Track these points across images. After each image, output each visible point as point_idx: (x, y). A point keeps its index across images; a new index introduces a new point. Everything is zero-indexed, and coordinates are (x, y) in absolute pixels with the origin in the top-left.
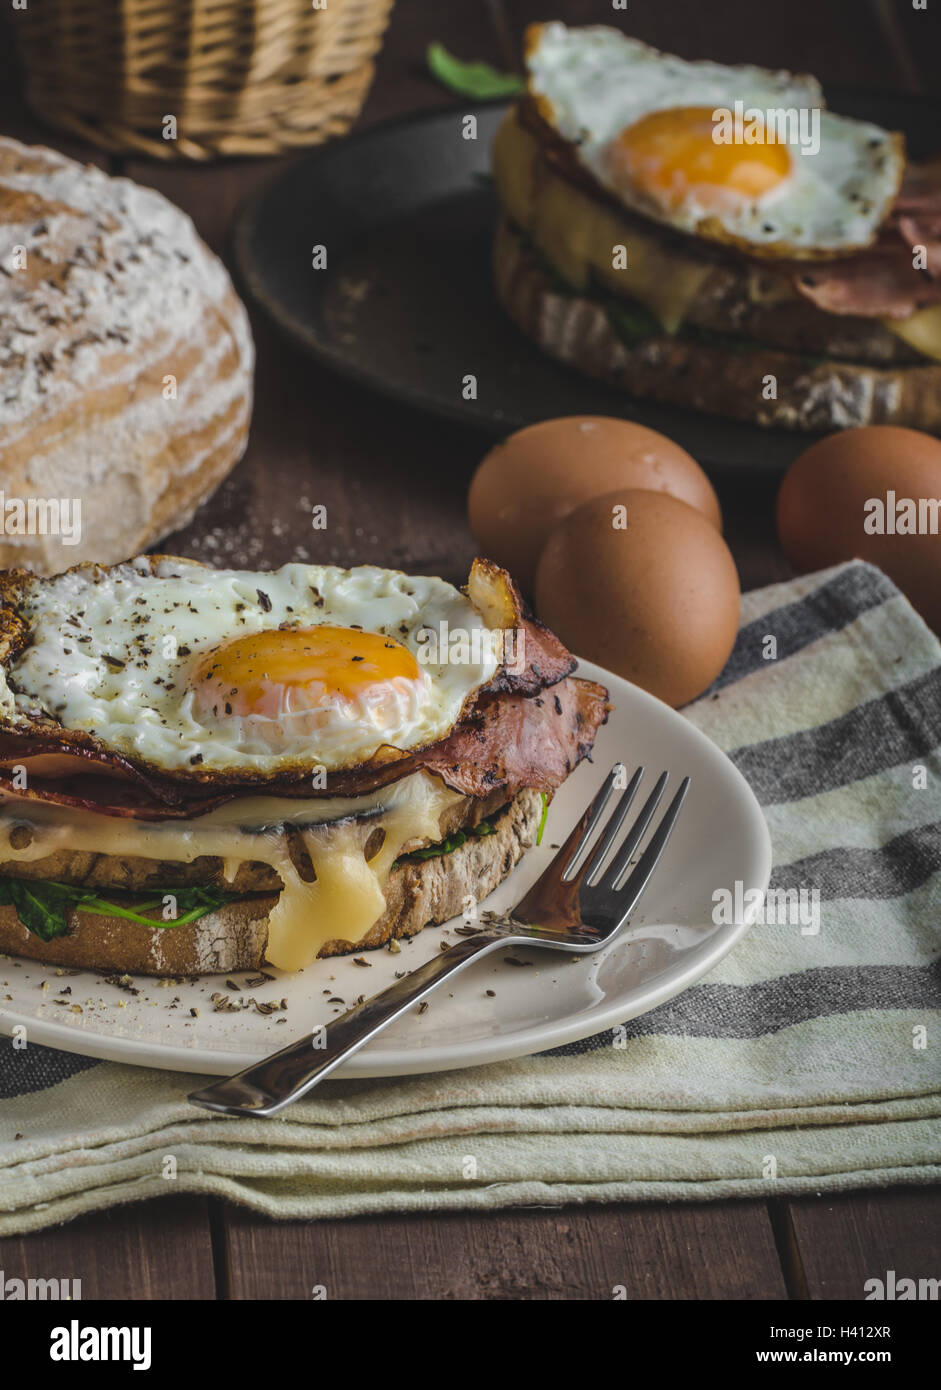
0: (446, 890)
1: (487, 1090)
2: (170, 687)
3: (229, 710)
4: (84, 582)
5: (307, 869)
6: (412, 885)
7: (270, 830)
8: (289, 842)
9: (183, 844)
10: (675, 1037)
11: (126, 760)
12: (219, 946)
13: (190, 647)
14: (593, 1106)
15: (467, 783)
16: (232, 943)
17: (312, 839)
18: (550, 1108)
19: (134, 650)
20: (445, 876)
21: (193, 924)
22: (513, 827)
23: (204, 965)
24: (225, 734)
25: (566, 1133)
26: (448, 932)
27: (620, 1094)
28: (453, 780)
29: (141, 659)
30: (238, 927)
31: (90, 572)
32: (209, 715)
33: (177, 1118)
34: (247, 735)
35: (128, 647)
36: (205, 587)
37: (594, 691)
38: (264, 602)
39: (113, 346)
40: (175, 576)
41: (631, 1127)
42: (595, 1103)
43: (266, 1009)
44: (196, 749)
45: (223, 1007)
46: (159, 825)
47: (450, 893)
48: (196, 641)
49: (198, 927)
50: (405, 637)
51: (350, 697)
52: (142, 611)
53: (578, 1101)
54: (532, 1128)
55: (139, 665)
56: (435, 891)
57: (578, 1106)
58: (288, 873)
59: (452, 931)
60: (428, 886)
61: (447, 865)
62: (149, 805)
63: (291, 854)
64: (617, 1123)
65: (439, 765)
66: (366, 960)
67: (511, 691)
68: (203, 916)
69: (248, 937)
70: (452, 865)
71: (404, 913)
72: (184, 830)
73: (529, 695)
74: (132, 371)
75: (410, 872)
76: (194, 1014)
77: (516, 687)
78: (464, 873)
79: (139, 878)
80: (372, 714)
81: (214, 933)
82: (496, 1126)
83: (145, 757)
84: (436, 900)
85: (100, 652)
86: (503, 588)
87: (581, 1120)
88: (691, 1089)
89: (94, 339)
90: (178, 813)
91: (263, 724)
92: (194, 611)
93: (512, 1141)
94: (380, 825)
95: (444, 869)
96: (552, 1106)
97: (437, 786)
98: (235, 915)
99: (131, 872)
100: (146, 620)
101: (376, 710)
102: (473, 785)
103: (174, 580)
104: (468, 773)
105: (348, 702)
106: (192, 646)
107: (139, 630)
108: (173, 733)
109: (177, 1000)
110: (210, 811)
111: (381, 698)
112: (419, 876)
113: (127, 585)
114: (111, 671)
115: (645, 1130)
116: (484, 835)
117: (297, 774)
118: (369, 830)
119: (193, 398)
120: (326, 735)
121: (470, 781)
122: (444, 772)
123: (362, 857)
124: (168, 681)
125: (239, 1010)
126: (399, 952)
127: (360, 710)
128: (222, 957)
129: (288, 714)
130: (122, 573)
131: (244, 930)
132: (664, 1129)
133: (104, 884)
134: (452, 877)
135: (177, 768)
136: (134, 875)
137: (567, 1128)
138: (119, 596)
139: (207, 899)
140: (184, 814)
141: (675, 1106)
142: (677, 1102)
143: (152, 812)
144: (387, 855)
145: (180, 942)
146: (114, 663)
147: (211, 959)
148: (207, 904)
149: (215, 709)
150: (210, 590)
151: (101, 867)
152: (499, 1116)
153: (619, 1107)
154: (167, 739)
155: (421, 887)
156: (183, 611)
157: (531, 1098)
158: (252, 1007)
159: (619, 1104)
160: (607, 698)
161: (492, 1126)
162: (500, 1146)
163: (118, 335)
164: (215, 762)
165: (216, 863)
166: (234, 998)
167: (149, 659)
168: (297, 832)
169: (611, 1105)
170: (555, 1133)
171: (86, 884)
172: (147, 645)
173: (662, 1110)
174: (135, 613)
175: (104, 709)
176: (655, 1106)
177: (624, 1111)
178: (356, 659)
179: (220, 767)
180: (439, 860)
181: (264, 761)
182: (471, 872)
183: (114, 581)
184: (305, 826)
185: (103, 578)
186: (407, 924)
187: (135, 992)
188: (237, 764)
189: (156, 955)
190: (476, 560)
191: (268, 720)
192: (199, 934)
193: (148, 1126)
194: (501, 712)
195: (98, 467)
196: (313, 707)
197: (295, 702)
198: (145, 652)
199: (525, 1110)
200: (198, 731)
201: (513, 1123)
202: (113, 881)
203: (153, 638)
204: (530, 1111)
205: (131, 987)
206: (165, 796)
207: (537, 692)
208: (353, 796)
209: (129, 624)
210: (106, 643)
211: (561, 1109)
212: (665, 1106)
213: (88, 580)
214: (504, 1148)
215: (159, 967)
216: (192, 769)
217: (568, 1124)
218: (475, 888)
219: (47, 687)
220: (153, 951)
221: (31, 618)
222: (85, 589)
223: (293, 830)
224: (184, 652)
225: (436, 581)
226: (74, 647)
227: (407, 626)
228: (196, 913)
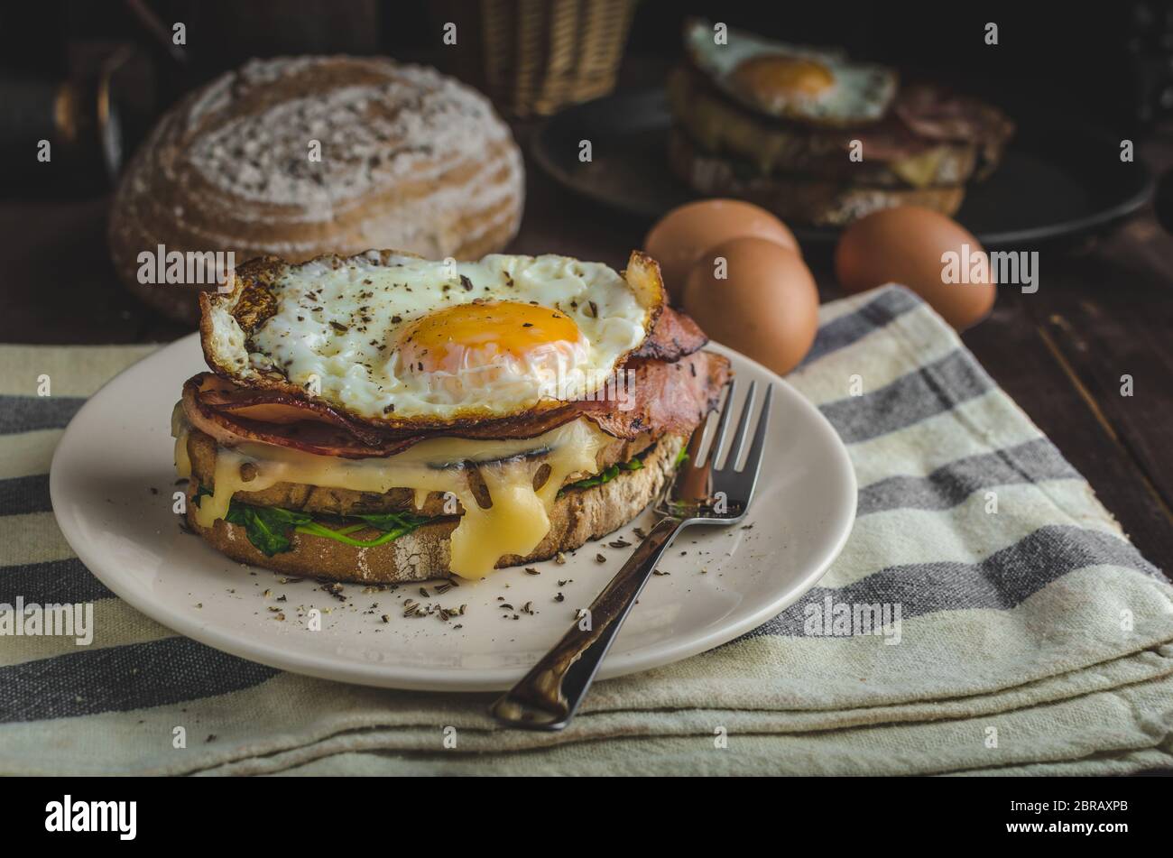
0: (603, 512)
1: (624, 695)
2: (382, 348)
3: (421, 368)
4: (326, 269)
5: (484, 498)
6: (576, 509)
7: (453, 466)
8: (468, 476)
9: (375, 477)
10: (785, 637)
11: (331, 408)
12: (414, 560)
13: (401, 316)
14: (716, 709)
15: (618, 428)
16: (426, 558)
17: (486, 472)
18: (680, 712)
19: (358, 318)
20: (602, 502)
21: (392, 543)
22: (658, 462)
23: (403, 575)
24: (416, 388)
25: (693, 735)
26: (604, 546)
27: (740, 697)
28: (607, 425)
29: (361, 325)
30: (430, 545)
31: (330, 260)
32: (407, 371)
33: (343, 728)
34: (434, 388)
35: (352, 316)
36: (422, 272)
37: (719, 361)
38: (466, 283)
40: (399, 265)
41: (750, 729)
42: (719, 706)
43: (446, 615)
44: (391, 399)
45: (412, 613)
46: (359, 462)
47: (607, 515)
48: (408, 312)
49: (396, 545)
50: (574, 311)
51: (518, 356)
52: (367, 289)
53: (704, 705)
54: (663, 732)
55: (359, 330)
56: (594, 513)
57: (704, 709)
58: (470, 503)
59: (607, 545)
60: (588, 510)
61: (604, 494)
62: (355, 446)
63: (471, 485)
64: (738, 726)
65: (596, 413)
66: (537, 570)
67: (656, 357)
68: (400, 536)
69: (439, 553)
70: (608, 493)
71: (569, 531)
72: (380, 466)
73: (671, 361)
74: (434, 173)
75: (574, 500)
76: (385, 619)
77: (661, 354)
78: (618, 499)
79: (345, 506)
80: (535, 369)
81: (409, 551)
82: (631, 731)
83: (347, 406)
84: (595, 521)
85: (329, 320)
86: (653, 275)
87: (706, 724)
88: (801, 690)
90: (377, 452)
91: (447, 378)
92: (409, 290)
93: (647, 745)
94: (545, 462)
95: (602, 497)
96: (682, 709)
97: (594, 431)
98: (428, 535)
99: (339, 501)
100: (370, 295)
101: (539, 367)
102: (623, 429)
103: (399, 268)
104: (619, 420)
105: (516, 360)
106: (404, 316)
107: (363, 303)
108: (374, 386)
109: (375, 606)
110: (404, 450)
111: (545, 357)
112: (581, 502)
113: (360, 270)
114: (337, 334)
115: (762, 730)
116: (635, 470)
117: (472, 420)
118: (537, 465)
119: (477, 192)
120: (499, 387)
121: (621, 427)
122: (599, 419)
123: (531, 488)
124: (381, 343)
125: (425, 616)
126: (563, 563)
127: (525, 367)
128: (418, 569)
129: (465, 370)
130: (357, 262)
131: (436, 547)
132: (778, 729)
133: (319, 510)
134: (608, 503)
135: (373, 416)
136: (342, 503)
137: (694, 731)
138: (351, 279)
139: (402, 523)
140: (381, 453)
141: (788, 707)
142: (789, 704)
143: (355, 451)
144: (553, 486)
145: (382, 557)
146: (339, 328)
147: (408, 570)
148: (403, 527)
149: (412, 366)
150: (424, 275)
151: (315, 497)
152: (634, 721)
153: (739, 709)
154: (368, 390)
155: (583, 511)
156: (401, 289)
157: (662, 703)
158: (437, 612)
159: (741, 707)
160: (729, 366)
161: (627, 731)
162: (634, 750)
164: (406, 411)
165: (409, 493)
166: (422, 604)
167: (368, 325)
168: (475, 467)
169: (733, 707)
170: (683, 736)
171: (306, 509)
172: (368, 314)
173: (780, 711)
174: (362, 291)
175: (323, 363)
176: (771, 708)
177: (744, 713)
178: (527, 325)
179: (408, 415)
180: (598, 489)
181: (445, 410)
182: (623, 498)
183: (349, 267)
184: (482, 463)
185: (341, 266)
186: (571, 540)
187: (342, 599)
188: (422, 413)
189: (362, 568)
190: (634, 252)
191: (450, 375)
192: (397, 552)
193: (317, 736)
194: (648, 373)
196: (486, 365)
197: (472, 360)
198: (366, 320)
199: (658, 715)
200: (395, 385)
201: (646, 728)
202: (326, 508)
203: (373, 309)
204: (662, 715)
205: (340, 594)
206: (366, 438)
207: (677, 359)
208: (524, 438)
209: (355, 299)
210: (334, 312)
211: (689, 712)
212: (779, 708)
213: (328, 266)
214: (639, 752)
215: (365, 577)
216: (385, 417)
217: (695, 728)
218: (627, 510)
219: (279, 346)
220: (360, 564)
221: (278, 294)
222: (325, 273)
223: (472, 466)
224: (396, 320)
225: (602, 266)
226: (308, 315)
227: (577, 301)
228: (393, 534)
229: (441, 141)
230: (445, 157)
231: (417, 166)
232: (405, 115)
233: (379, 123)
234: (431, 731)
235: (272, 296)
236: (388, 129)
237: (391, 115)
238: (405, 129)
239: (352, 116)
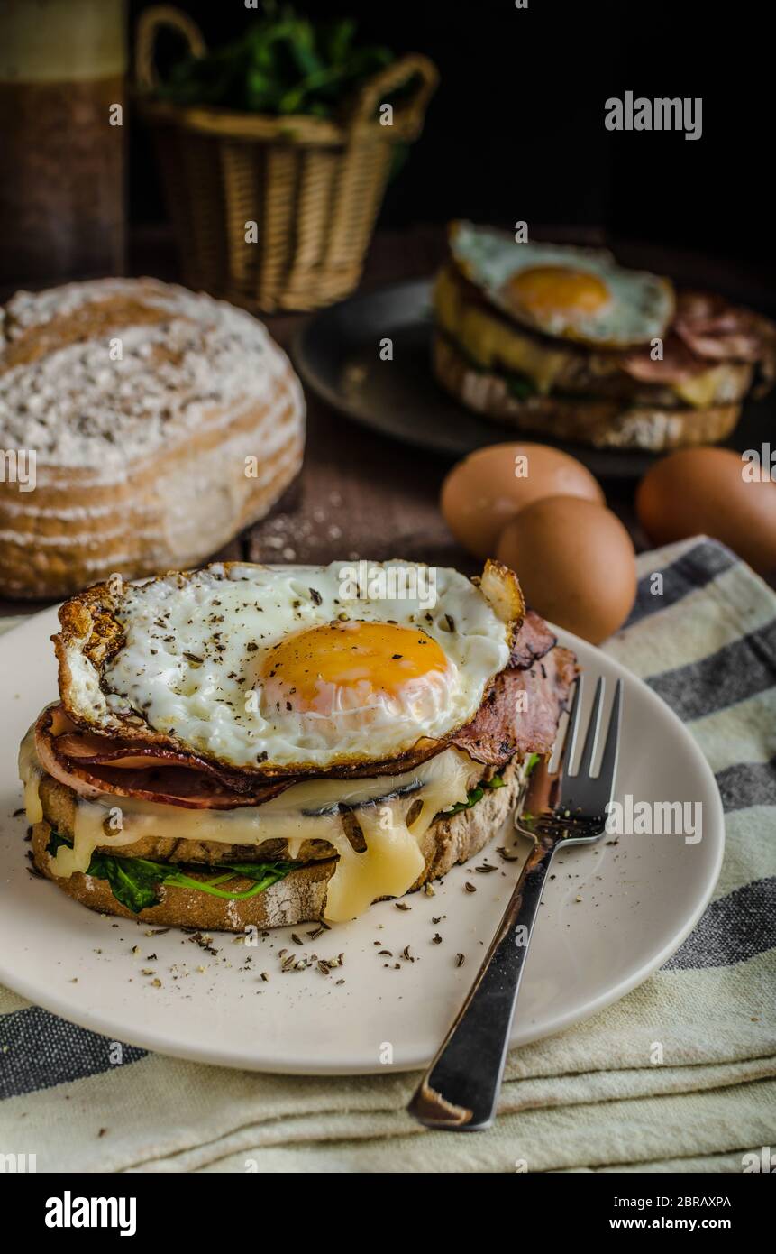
0: (469, 836)
1: (528, 1062)
2: (241, 681)
3: (289, 707)
4: (170, 588)
5: (359, 840)
6: (443, 838)
7: (327, 812)
8: (343, 820)
9: (250, 829)
10: (668, 971)
11: (201, 758)
12: (286, 906)
13: (257, 643)
14: (621, 1069)
15: (488, 756)
16: (297, 903)
17: (362, 816)
18: (585, 1076)
19: (211, 647)
20: (467, 826)
21: (264, 892)
22: (515, 773)
23: (273, 922)
24: (286, 730)
25: (601, 1102)
26: (470, 871)
27: (643, 1056)
28: (476, 753)
29: (215, 655)
30: (301, 889)
31: (175, 580)
32: (273, 709)
33: (248, 1121)
34: (305, 730)
35: (206, 645)
36: (269, 588)
37: (565, 656)
38: (316, 597)
39: (211, 405)
40: (244, 579)
41: (657, 1091)
42: (623, 1067)
43: (326, 967)
44: (263, 745)
45: (290, 966)
46: (230, 813)
47: (472, 838)
48: (262, 637)
49: (267, 893)
50: (430, 625)
51: (393, 694)
52: (218, 611)
53: (609, 1067)
54: (571, 1101)
55: (215, 660)
56: (460, 839)
57: (608, 1070)
58: (343, 845)
59: (473, 869)
60: (455, 837)
61: (469, 817)
62: (223, 794)
63: (345, 829)
64: (645, 1089)
65: (465, 740)
66: (408, 906)
67: (513, 666)
68: (272, 884)
69: (310, 896)
70: (473, 816)
71: (436, 860)
72: (253, 816)
73: (525, 668)
74: (223, 421)
75: (441, 827)
76: (264, 978)
77: (517, 663)
78: (482, 820)
79: (215, 856)
80: (412, 708)
81: (280, 897)
82: (540, 1102)
83: (217, 755)
84: (461, 846)
85: (182, 650)
86: (512, 587)
87: (614, 1090)
88: (701, 1042)
89: (198, 399)
90: (248, 801)
91: (317, 720)
92: (259, 609)
93: (555, 1116)
94: (418, 798)
95: (467, 821)
96: (586, 1073)
97: (463, 759)
98: (299, 879)
99: (209, 851)
100: (221, 619)
101: (414, 704)
102: (493, 756)
103: (244, 582)
104: (488, 746)
105: (391, 699)
106: (259, 642)
107: (215, 629)
108: (242, 730)
109: (249, 960)
110: (276, 796)
111: (419, 693)
112: (448, 830)
113: (205, 588)
114: (191, 666)
115: (668, 1092)
116: (497, 788)
117: (349, 766)
118: (410, 802)
119: (266, 436)
120: (374, 730)
121: (490, 753)
122: (469, 748)
123: (404, 826)
124: (240, 675)
125: (303, 969)
126: (433, 895)
127: (401, 705)
128: (289, 915)
129: (339, 711)
130: (201, 578)
131: (307, 891)
132: (684, 1089)
133: (186, 860)
134: (473, 826)
135: (245, 765)
136: (212, 854)
137: (602, 1098)
138: (198, 599)
139: (275, 871)
140: (253, 801)
141: (690, 1062)
142: (692, 1059)
143: (226, 801)
144: (425, 819)
145: (252, 905)
146: (194, 660)
147: (279, 916)
148: (275, 874)
149: (278, 705)
150: (272, 590)
151: (183, 849)
152: (540, 1091)
153: (643, 1068)
154: (237, 736)
155: (450, 838)
156: (251, 609)
157: (567, 1069)
158: (315, 964)
159: (645, 1066)
160: (575, 661)
161: (536, 1103)
162: (544, 1123)
163: (215, 396)
164: (278, 757)
165: (283, 843)
166: (299, 953)
167: (223, 654)
168: (350, 810)
169: (636, 1066)
170: (591, 1104)
171: (171, 860)
172: (222, 642)
173: (681, 1067)
174: (212, 614)
175: (183, 703)
176: (674, 1064)
177: (648, 1071)
178: (397, 657)
179: (282, 763)
180: (463, 813)
181: (320, 756)
182: (486, 819)
183: (195, 586)
184: (357, 806)
185: (186, 584)
186: (438, 869)
187: (214, 953)
188: (296, 760)
189: (232, 917)
190: (489, 561)
191: (324, 717)
192: (268, 899)
193: (221, 1132)
194: (506, 686)
195: (203, 483)
196: (362, 706)
197: (346, 700)
198: (220, 649)
199: (563, 1080)
200: (263, 728)
201: (555, 1099)
202: (194, 858)
203: (227, 636)
204: (567, 1080)
205: (210, 946)
206: (235, 786)
207: (531, 664)
208: (396, 774)
209: (206, 624)
210: (187, 642)
211: (594, 1075)
212: (682, 1063)
213: (173, 586)
214: (548, 1125)
215: (235, 925)
216: (258, 766)
217: (603, 1094)
218: (489, 829)
219: (135, 686)
220: (230, 913)
221: (124, 622)
222: (170, 594)
223: (347, 809)
224: (252, 647)
225: (452, 572)
226: (160, 646)
227: (431, 614)
228: (266, 883)
229: (229, 386)
230: (235, 402)
231: (209, 416)
232: (191, 358)
233: (166, 370)
234: (336, 1115)
235: (118, 624)
236: (176, 376)
237: (177, 360)
238: (192, 375)
239: (137, 364)
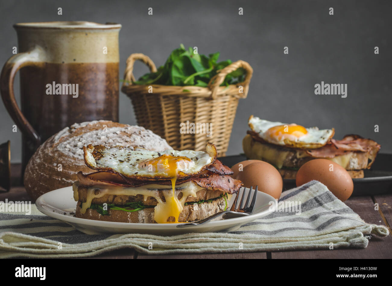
0: (200, 212)
3: (145, 166)
4: (118, 149)
5: (164, 199)
6: (191, 209)
7: (155, 189)
8: (159, 193)
9: (133, 192)
11: (121, 174)
12: (144, 218)
15: (202, 185)
16: (147, 218)
17: (164, 192)
19: (127, 159)
20: (199, 208)
21: (137, 211)
22: (218, 204)
24: (144, 170)
28: (200, 184)
30: (148, 214)
31: (119, 147)
32: (141, 168)
35: (125, 159)
38: (159, 154)
44: (136, 172)
46: (128, 188)
47: (201, 213)
48: (141, 159)
49: (139, 213)
55: (127, 162)
56: (196, 211)
58: (159, 200)
61: (200, 206)
62: (126, 184)
63: (160, 196)
65: (196, 180)
67: (216, 173)
68: (140, 210)
69: (151, 217)
70: (201, 206)
71: (189, 215)
72: (134, 189)
73: (221, 175)
75: (190, 206)
78: (204, 209)
79: (124, 201)
80: (178, 165)
81: (142, 215)
83: (125, 173)
84: (197, 214)
85: (119, 160)
92: (142, 154)
94: (181, 191)
97: (196, 185)
98: (148, 211)
99: (122, 200)
100: (130, 155)
102: (204, 185)
103: (139, 151)
104: (203, 183)
107: (128, 157)
108: (132, 170)
110: (140, 186)
111: (181, 163)
112: (193, 207)
113: (127, 150)
114: (120, 163)
116: (209, 202)
118: (179, 192)
122: (197, 182)
123: (178, 199)
124: (133, 164)
128: (145, 221)
131: (150, 215)
133: (116, 203)
134: (201, 209)
135: (132, 175)
138: (125, 152)
140: (134, 186)
143: (127, 186)
144: (184, 199)
145: (135, 216)
146: (121, 161)
147: (142, 221)
148: (140, 207)
149: (143, 166)
150: (147, 152)
151: (116, 199)
155: (193, 209)
156: (140, 154)
161: (202, 240)
164: (141, 174)
165: (142, 196)
167: (130, 161)
171: (113, 203)
172: (130, 159)
174: (128, 154)
175: (118, 167)
182: (206, 210)
183: (124, 149)
184: (163, 189)
185: (122, 149)
188: (146, 174)
192: (139, 215)
193: (120, 238)
194: (213, 176)
200: (138, 169)
202: (119, 202)
207: (223, 175)
209: (126, 156)
210: (120, 158)
216: (135, 175)
219: (105, 163)
220: (128, 219)
221: (103, 154)
222: (117, 151)
223: (160, 190)
224: (138, 160)
226: (112, 158)
227: (193, 158)
228: (138, 209)
235: (102, 155)
